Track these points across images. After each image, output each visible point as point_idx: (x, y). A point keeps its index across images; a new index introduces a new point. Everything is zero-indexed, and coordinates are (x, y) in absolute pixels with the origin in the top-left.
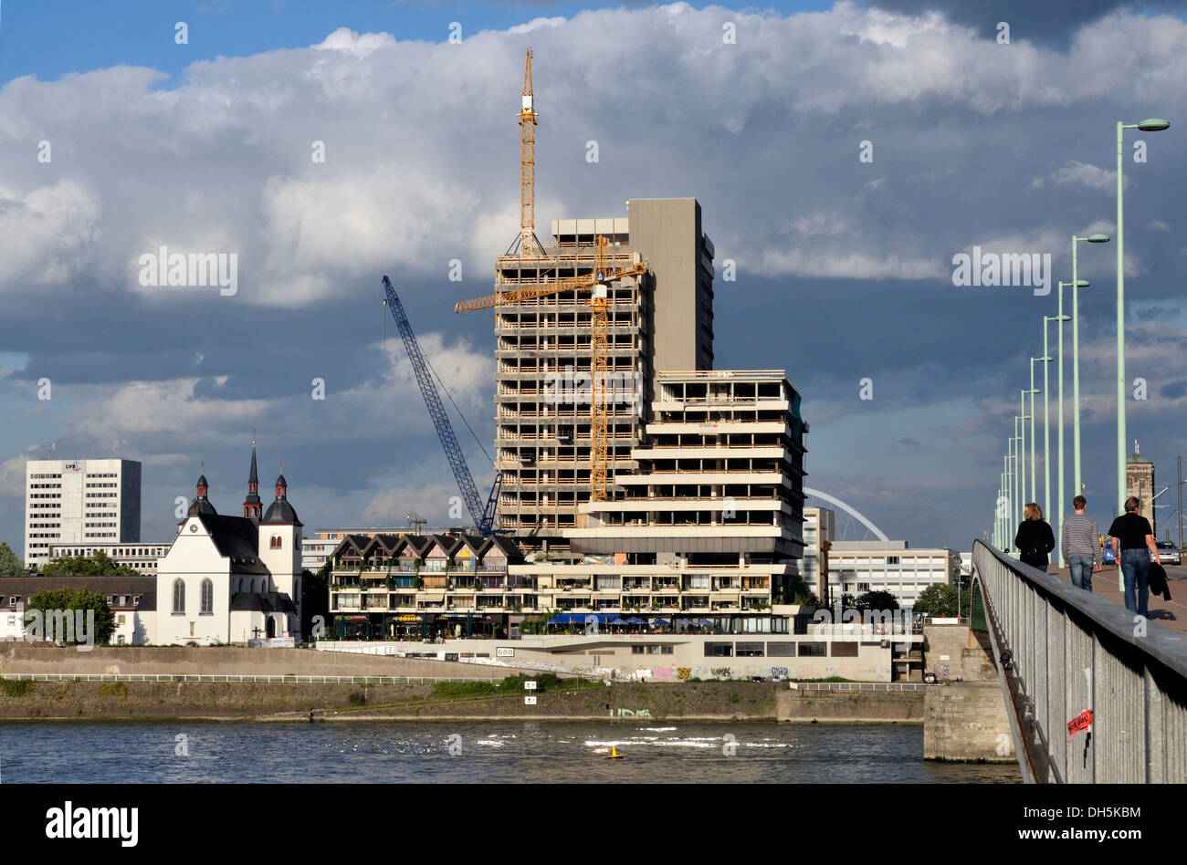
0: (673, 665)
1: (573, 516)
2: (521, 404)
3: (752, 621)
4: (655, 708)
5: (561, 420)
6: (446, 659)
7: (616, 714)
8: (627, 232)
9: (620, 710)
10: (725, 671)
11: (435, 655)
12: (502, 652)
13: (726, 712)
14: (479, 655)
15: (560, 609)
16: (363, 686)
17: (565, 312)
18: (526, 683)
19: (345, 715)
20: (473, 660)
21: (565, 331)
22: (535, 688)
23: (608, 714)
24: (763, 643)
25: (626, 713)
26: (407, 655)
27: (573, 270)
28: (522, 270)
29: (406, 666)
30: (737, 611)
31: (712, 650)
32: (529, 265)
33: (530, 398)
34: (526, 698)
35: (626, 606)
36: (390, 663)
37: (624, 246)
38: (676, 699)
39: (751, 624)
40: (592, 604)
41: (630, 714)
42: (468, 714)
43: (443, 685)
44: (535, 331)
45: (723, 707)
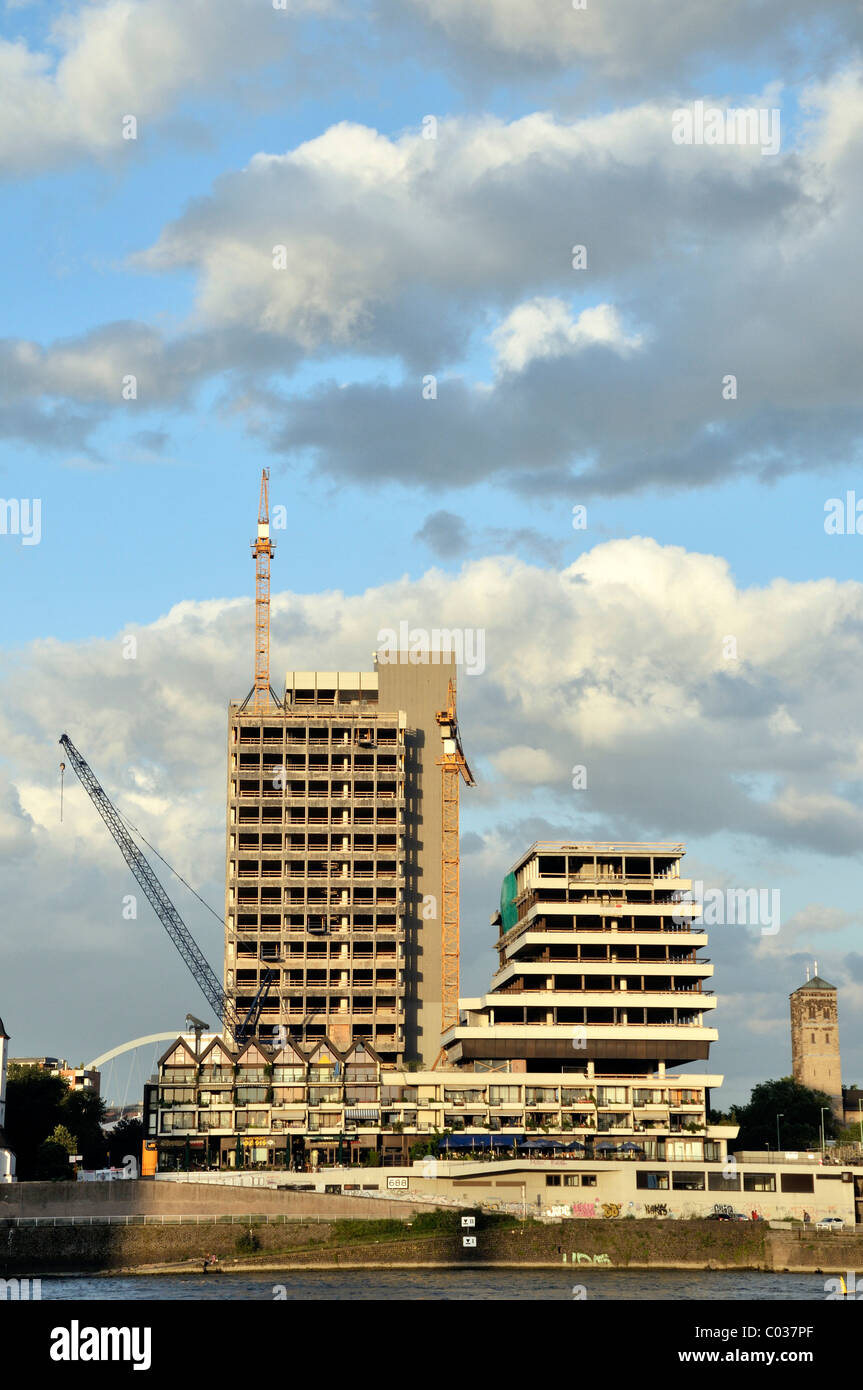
0: (597, 1200)
1: (324, 1026)
2: (262, 888)
3: (679, 1144)
4: (614, 1252)
5: (311, 909)
6: (327, 1191)
7: (569, 1259)
8: (376, 688)
9: (574, 1255)
10: (661, 1209)
11: (312, 1187)
12: (394, 1183)
13: (698, 1259)
14: (367, 1187)
15: (450, 1129)
16: (246, 1226)
17: (317, 779)
18: (463, 1218)
19: (248, 1263)
20: (362, 1192)
21: (316, 802)
22: (473, 1225)
23: (561, 1260)
24: (704, 1173)
25: (582, 1259)
26: (279, 1187)
27: (327, 730)
28: (265, 729)
29: (285, 1200)
30: (665, 1132)
31: (644, 1181)
32: (273, 722)
33: (273, 882)
34: (465, 1239)
35: (531, 1125)
36: (266, 1197)
37: (372, 705)
38: (640, 1241)
39: (674, 1149)
40: (487, 1121)
41: (586, 1261)
42: (396, 1260)
43: (346, 1223)
44: (280, 801)
45: (693, 1252)
